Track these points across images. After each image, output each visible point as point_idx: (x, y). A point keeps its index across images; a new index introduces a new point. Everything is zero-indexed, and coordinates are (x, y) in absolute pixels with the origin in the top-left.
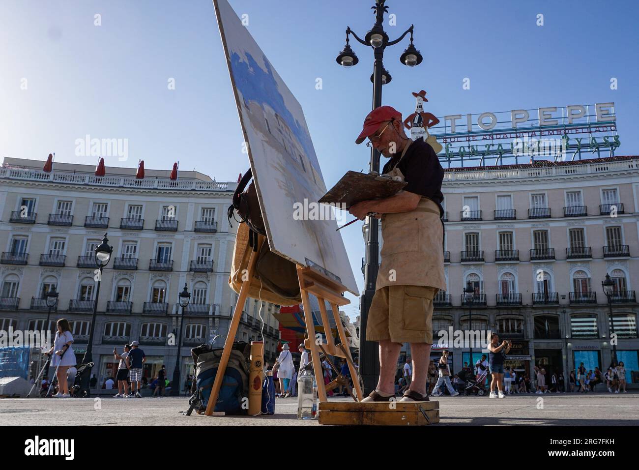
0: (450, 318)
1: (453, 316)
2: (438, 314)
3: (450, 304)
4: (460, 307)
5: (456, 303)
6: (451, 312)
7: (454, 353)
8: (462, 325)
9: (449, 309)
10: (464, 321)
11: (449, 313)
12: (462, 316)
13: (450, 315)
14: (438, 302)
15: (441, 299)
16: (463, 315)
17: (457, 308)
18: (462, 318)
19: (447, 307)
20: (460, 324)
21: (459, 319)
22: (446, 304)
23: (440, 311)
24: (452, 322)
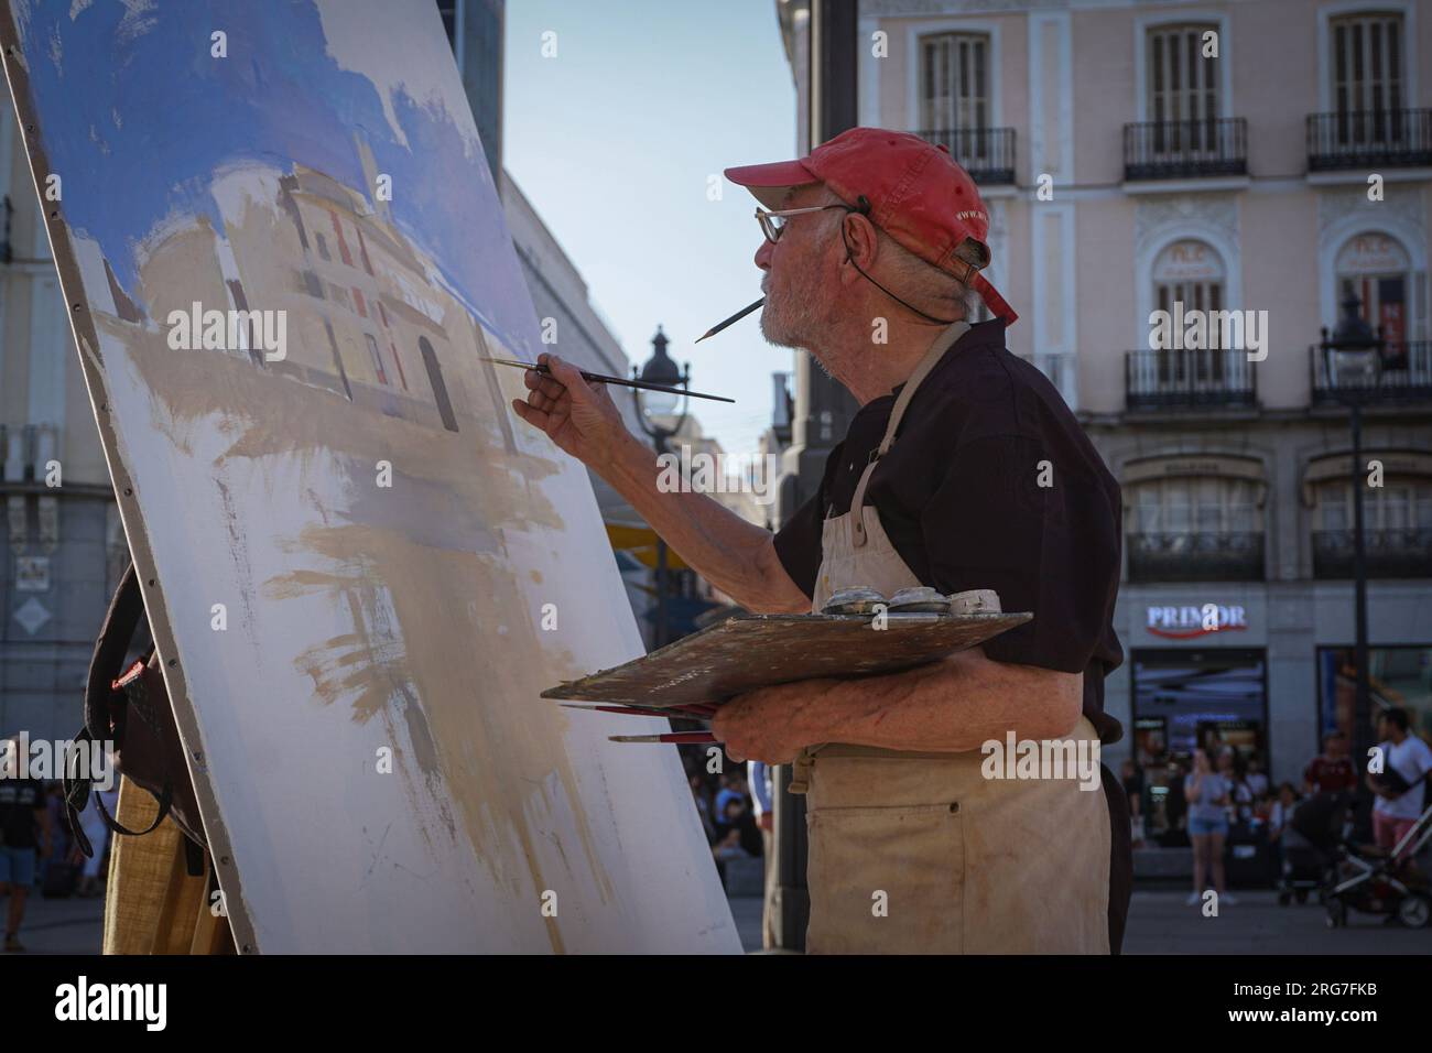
0: (1250, 470)
1: (1266, 458)
2: (1187, 449)
3: (1250, 397)
4: (1306, 410)
5: (1284, 391)
6: (1255, 438)
7: (1271, 654)
8: (1313, 506)
9: (1244, 425)
10: (1324, 483)
11: (1245, 445)
12: (1314, 460)
13: (1250, 453)
14: (1183, 387)
15: (1202, 375)
16: (1320, 451)
17: (1287, 421)
18: (1314, 472)
19: (1235, 412)
20: (1301, 501)
21: (1301, 472)
22: (1229, 397)
23: (1197, 437)
24: (1261, 491)
